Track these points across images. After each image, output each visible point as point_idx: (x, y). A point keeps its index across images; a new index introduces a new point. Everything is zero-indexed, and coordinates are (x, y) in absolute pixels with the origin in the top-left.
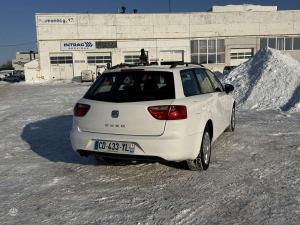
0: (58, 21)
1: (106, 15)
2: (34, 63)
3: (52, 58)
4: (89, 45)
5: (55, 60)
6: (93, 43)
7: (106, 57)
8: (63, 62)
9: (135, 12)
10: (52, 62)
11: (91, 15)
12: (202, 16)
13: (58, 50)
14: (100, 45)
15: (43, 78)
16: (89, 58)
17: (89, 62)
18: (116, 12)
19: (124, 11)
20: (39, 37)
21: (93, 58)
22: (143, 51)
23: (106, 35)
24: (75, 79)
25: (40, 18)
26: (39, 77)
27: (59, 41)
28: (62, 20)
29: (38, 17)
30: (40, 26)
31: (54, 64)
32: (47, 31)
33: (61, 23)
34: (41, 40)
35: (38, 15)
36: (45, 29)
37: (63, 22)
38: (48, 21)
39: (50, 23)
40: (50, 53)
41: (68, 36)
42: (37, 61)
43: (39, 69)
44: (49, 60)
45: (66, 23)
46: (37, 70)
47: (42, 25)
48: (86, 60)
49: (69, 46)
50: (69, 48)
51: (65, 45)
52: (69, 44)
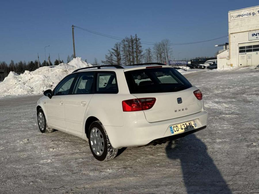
0: (247, 14)
2: (225, 53)
3: (240, 48)
5: (242, 50)
8: (250, 51)
10: (240, 52)
13: (246, 40)
15: (231, 65)
26: (229, 65)
27: (248, 32)
28: (252, 13)
29: (230, 14)
30: (231, 22)
31: (242, 53)
32: (238, 25)
33: (250, 16)
34: (232, 34)
35: (230, 13)
36: (236, 23)
37: (252, 15)
38: (239, 16)
39: (241, 17)
40: (239, 44)
41: (257, 27)
42: (228, 51)
43: (228, 58)
44: (238, 50)
45: (255, 15)
46: (227, 59)
47: (233, 21)
49: (256, 35)
50: (257, 38)
51: (253, 35)
52: (257, 34)
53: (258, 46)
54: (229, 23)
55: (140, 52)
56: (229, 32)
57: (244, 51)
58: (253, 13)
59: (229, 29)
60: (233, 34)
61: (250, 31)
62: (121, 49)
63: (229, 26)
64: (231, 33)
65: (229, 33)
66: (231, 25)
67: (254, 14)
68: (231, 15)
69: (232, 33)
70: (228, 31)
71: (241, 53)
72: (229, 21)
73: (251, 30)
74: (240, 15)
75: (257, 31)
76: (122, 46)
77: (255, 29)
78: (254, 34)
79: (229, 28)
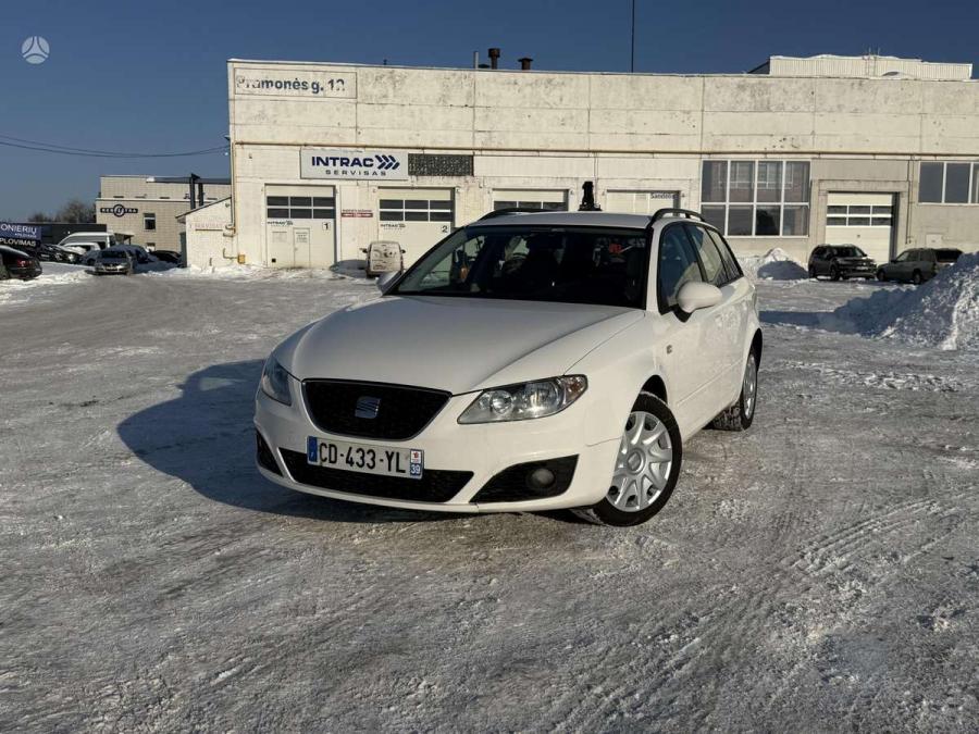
0: (296, 85)
1: (448, 73)
2: (215, 214)
3: (271, 200)
4: (388, 163)
5: (280, 208)
6: (402, 158)
7: (435, 204)
8: (305, 214)
9: (525, 65)
10: (271, 214)
11: (399, 71)
12: (741, 87)
13: (291, 175)
14: (424, 164)
15: (240, 259)
16: (384, 203)
17: (384, 216)
20: (236, 134)
21: (398, 204)
23: (443, 133)
24: (338, 267)
25: (244, 74)
26: (231, 258)
27: (298, 148)
28: (310, 84)
29: (234, 69)
30: (241, 99)
31: (279, 220)
32: (262, 115)
33: (305, 93)
34: (242, 144)
35: (236, 65)
36: (256, 109)
37: (311, 89)
38: (268, 83)
39: (273, 90)
40: (266, 184)
41: (327, 134)
42: (227, 206)
43: (231, 232)
44: (264, 207)
45: (321, 93)
46: (224, 235)
47: (246, 97)
48: (377, 210)
49: (326, 164)
50: (328, 172)
51: (317, 161)
52: (327, 159)
53: (331, 201)
54: (231, 103)
56: (231, 136)
57: (283, 214)
58: (314, 83)
59: (231, 126)
60: (245, 146)
61: (305, 145)
63: (231, 114)
64: (239, 140)
65: (232, 141)
66: (238, 110)
67: (317, 88)
68: (238, 72)
69: (246, 140)
70: (228, 133)
71: (275, 220)
72: (231, 95)
73: (308, 142)
74: (271, 82)
75: (327, 148)
77: (320, 141)
78: (319, 159)
79: (231, 121)
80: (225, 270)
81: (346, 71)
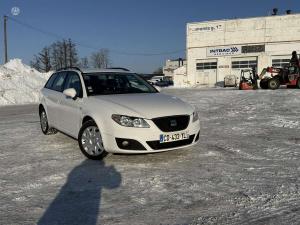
0: (205, 29)
2: (183, 69)
3: (198, 64)
4: (234, 50)
5: (200, 66)
6: (239, 48)
7: (251, 62)
8: (208, 68)
9: (288, 12)
10: (198, 68)
11: (240, 20)
13: (203, 56)
14: (246, 49)
16: (233, 63)
17: (233, 67)
18: (266, 15)
19: (275, 12)
20: (188, 45)
21: (238, 62)
22: (294, 53)
23: (254, 38)
24: (217, 84)
25: (191, 27)
26: (185, 82)
33: (209, 31)
37: (211, 29)
39: (199, 31)
40: (196, 60)
41: (215, 42)
42: (185, 67)
43: (186, 75)
44: (195, 67)
45: (214, 30)
46: (184, 76)
48: (230, 65)
49: (215, 52)
50: (215, 54)
51: (211, 51)
52: (215, 50)
53: (216, 63)
54: (187, 37)
55: (75, 61)
57: (201, 68)
58: (211, 27)
60: (191, 49)
62: (51, 55)
63: (187, 40)
64: (189, 47)
65: (187, 48)
70: (186, 45)
71: (199, 70)
72: (187, 34)
73: (209, 46)
74: (199, 28)
76: (52, 51)
77: (213, 45)
79: (187, 42)
80: (184, 86)
81: (222, 23)
